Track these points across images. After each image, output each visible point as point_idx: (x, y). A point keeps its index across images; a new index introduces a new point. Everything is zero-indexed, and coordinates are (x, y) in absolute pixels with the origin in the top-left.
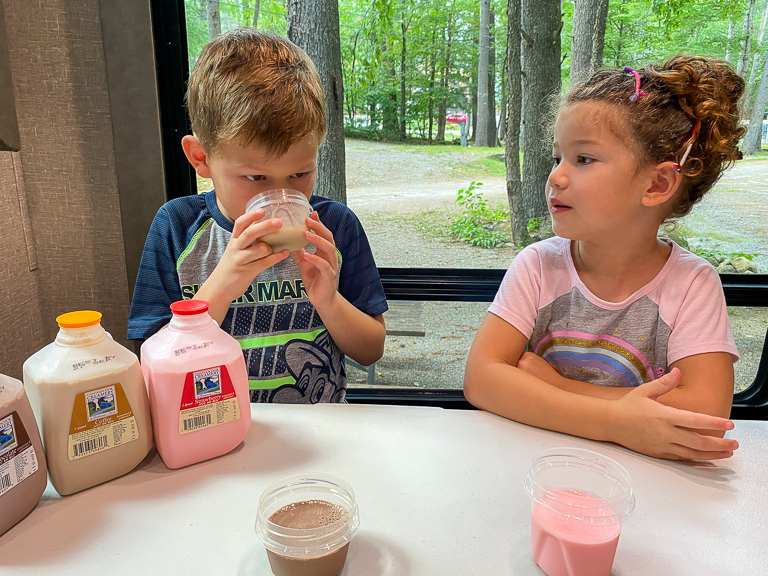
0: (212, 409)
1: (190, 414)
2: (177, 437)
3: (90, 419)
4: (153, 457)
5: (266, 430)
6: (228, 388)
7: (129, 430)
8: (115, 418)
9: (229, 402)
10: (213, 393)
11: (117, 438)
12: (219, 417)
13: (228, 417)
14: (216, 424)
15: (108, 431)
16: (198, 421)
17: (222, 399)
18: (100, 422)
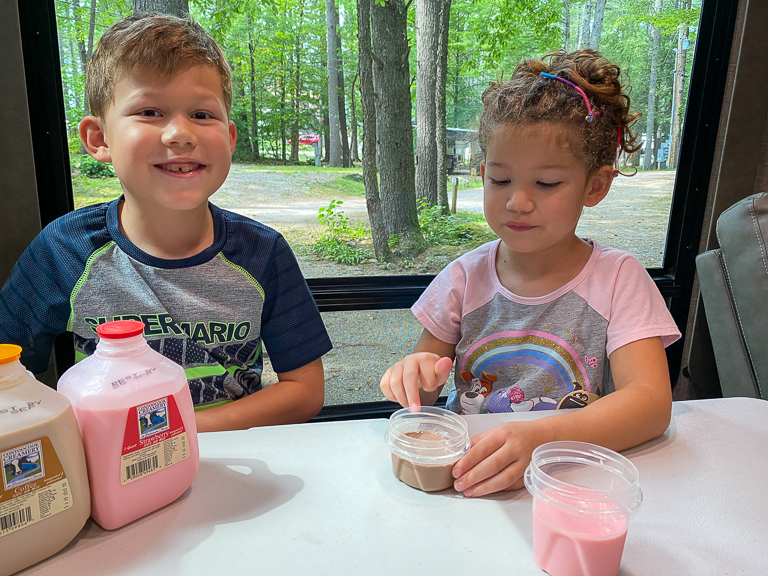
0: (158, 450)
1: (134, 458)
2: (121, 492)
3: (7, 486)
4: (93, 525)
5: (215, 469)
6: (177, 423)
7: (60, 496)
8: (41, 483)
9: (178, 439)
10: (159, 430)
11: (44, 509)
12: (167, 457)
13: (176, 457)
14: (163, 467)
15: (32, 501)
16: (143, 466)
17: (170, 436)
18: (21, 491)
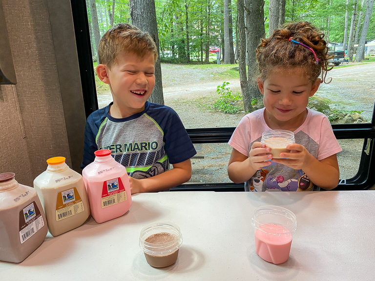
0: (115, 197)
1: (106, 199)
2: (101, 209)
3: (64, 203)
4: (90, 218)
5: (138, 205)
6: (122, 187)
7: (80, 207)
8: (74, 202)
9: (122, 193)
10: (115, 190)
11: (75, 211)
12: (118, 200)
13: (122, 200)
14: (117, 203)
15: (72, 208)
16: (109, 202)
17: (119, 192)
18: (68, 204)
